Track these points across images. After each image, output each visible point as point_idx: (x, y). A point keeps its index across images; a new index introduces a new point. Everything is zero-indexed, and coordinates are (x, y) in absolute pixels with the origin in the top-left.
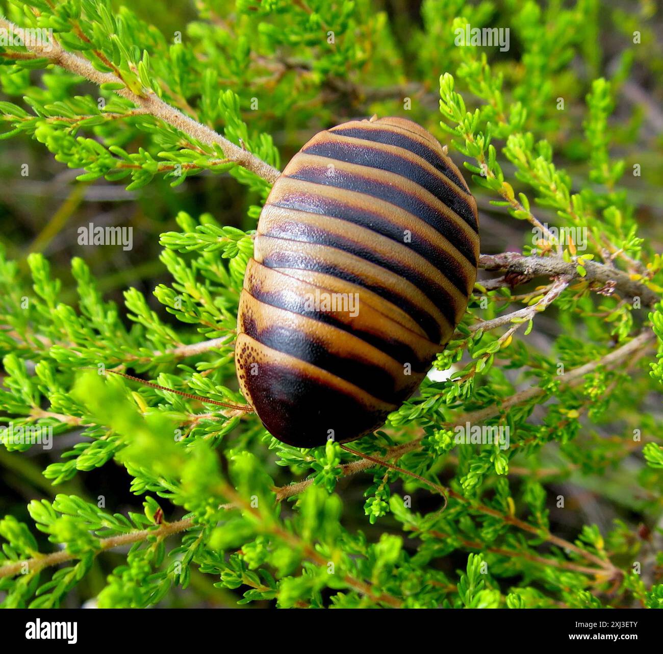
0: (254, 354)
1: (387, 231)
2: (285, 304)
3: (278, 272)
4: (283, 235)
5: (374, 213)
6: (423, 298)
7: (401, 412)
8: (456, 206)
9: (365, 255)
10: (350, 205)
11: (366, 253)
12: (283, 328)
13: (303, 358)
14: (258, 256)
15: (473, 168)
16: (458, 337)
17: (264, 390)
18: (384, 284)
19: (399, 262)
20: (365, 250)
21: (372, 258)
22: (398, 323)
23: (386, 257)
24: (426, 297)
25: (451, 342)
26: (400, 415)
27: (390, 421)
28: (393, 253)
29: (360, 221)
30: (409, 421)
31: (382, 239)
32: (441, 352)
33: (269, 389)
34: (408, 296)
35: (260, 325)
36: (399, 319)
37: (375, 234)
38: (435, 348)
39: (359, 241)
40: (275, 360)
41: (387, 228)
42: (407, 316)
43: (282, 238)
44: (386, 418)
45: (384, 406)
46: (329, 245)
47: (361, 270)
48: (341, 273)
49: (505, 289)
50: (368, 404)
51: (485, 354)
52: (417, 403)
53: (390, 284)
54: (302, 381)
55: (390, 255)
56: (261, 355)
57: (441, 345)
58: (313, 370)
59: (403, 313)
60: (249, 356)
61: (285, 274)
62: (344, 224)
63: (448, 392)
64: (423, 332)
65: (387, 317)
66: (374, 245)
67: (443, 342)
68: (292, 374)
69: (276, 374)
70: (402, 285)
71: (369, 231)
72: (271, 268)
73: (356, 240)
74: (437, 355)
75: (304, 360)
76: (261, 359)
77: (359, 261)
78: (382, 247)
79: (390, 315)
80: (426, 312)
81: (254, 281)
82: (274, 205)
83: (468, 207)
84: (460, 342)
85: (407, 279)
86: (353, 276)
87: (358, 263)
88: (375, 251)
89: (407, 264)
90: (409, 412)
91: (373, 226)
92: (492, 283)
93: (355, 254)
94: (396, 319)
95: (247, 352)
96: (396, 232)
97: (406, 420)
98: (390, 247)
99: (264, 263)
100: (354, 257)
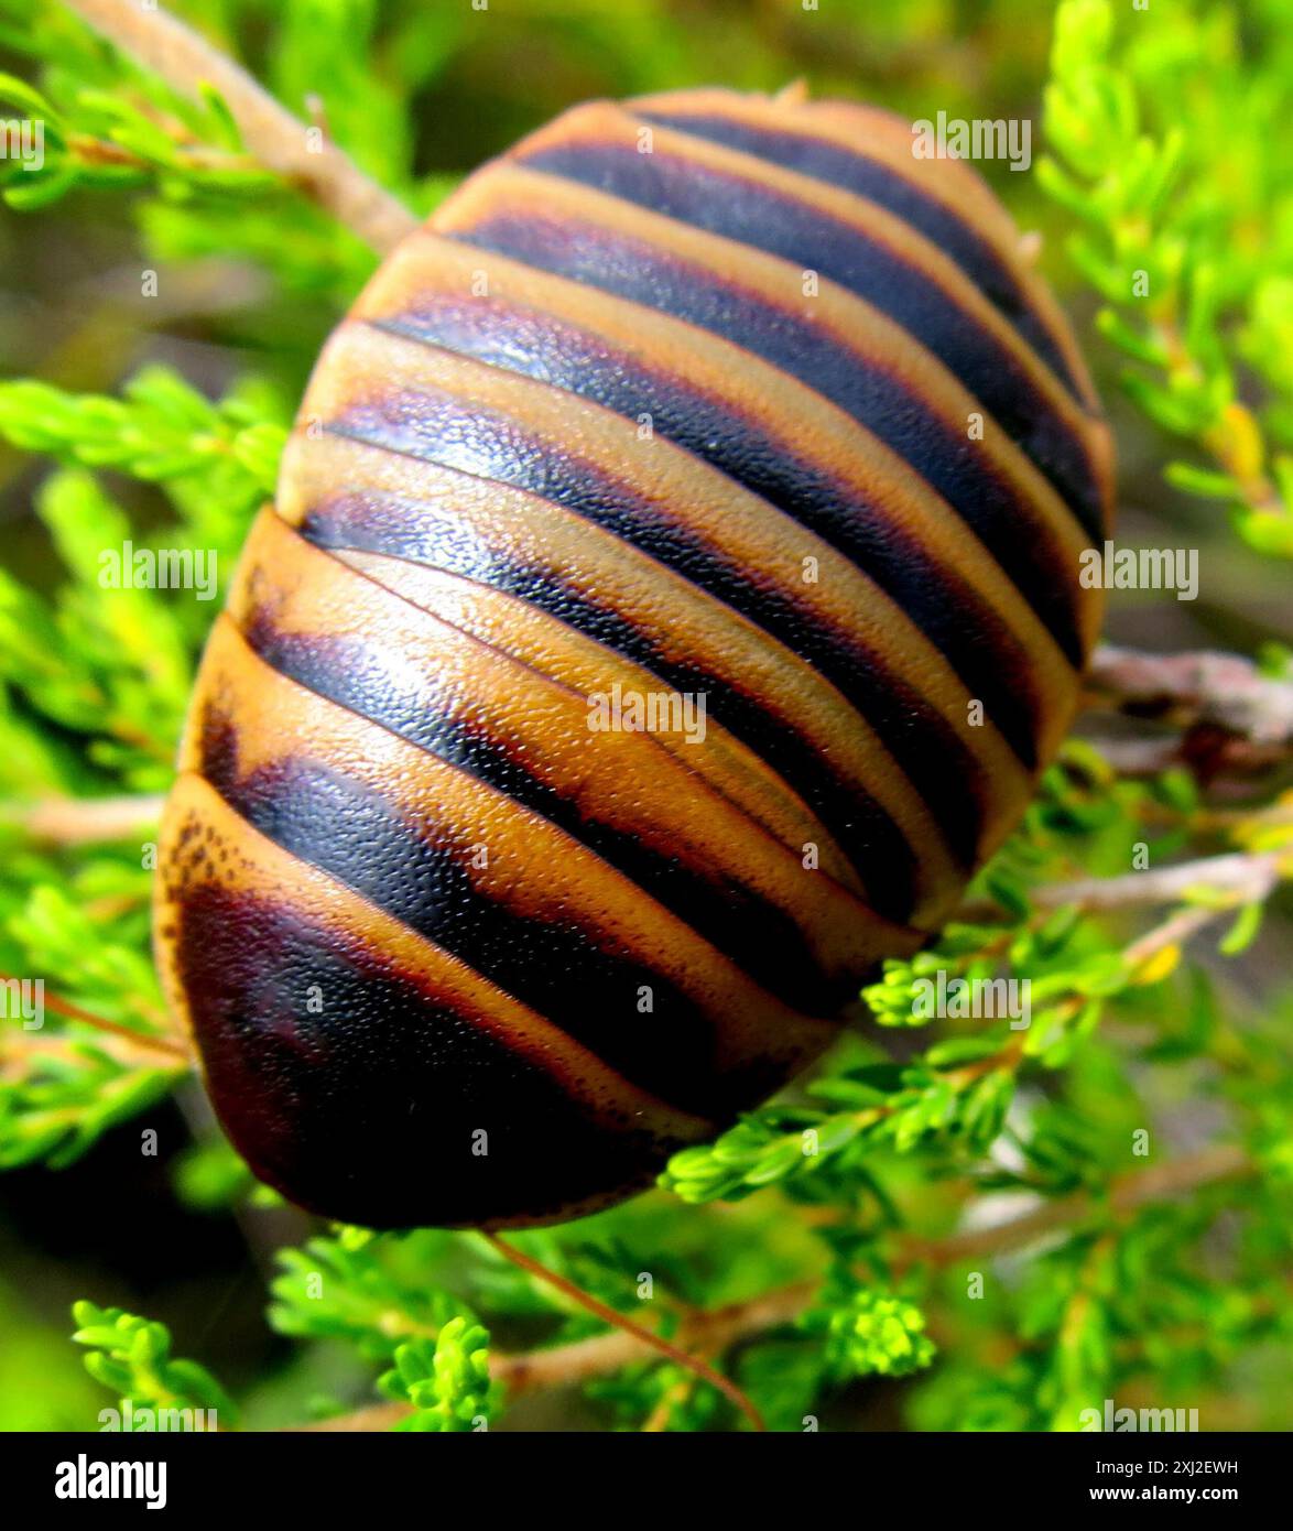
0: (213, 854)
1: (772, 477)
2: (348, 689)
3: (347, 566)
4: (384, 437)
5: (729, 405)
6: (866, 745)
7: (722, 1154)
8: (1039, 441)
9: (671, 552)
10: (648, 363)
11: (677, 542)
12: (324, 774)
13: (376, 895)
14: (290, 502)
15: (1127, 340)
16: (984, 917)
17: (230, 992)
18: (728, 670)
19: (796, 598)
20: (676, 533)
21: (697, 565)
22: (758, 823)
23: (749, 571)
24: (878, 742)
25: (954, 931)
26: (715, 1164)
27: (674, 1181)
28: (779, 561)
29: (673, 426)
30: (743, 1191)
31: (745, 502)
32: (907, 957)
33: (244, 991)
34: (812, 729)
35: (253, 751)
36: (765, 810)
37: (720, 480)
38: (889, 936)
39: (658, 494)
40: (278, 887)
41: (770, 466)
42: (797, 803)
43: (383, 448)
44: (661, 1167)
45: (661, 1121)
46: (544, 494)
47: (645, 602)
48: (572, 601)
49: (1178, 782)
50: (601, 1102)
51: (1068, 996)
52: (792, 1126)
53: (752, 670)
54: (361, 982)
55: (765, 566)
56: (233, 863)
57: (914, 931)
58: (408, 947)
59: (782, 788)
60: (198, 857)
61: (368, 578)
62: (611, 428)
63: (906, 1106)
64: (848, 867)
65: (715, 790)
66: (713, 518)
67: (923, 920)
68: (329, 948)
69: (276, 937)
70: (794, 684)
71: (699, 467)
72: (323, 548)
73: (646, 489)
74: (888, 964)
75: (378, 902)
76: (231, 874)
77: (646, 569)
78: (740, 534)
79: (732, 786)
80: (874, 801)
81: (260, 588)
82: (376, 325)
83: (1080, 459)
84: (990, 937)
85: (815, 665)
86: (614, 617)
87: (639, 575)
88: (711, 542)
89: (827, 609)
90: (749, 1156)
91: (719, 452)
92: (1137, 754)
93: (635, 542)
94: (749, 804)
95: (195, 843)
96: (802, 485)
97: (734, 1185)
98: (770, 537)
99: (309, 529)
100: (632, 552)
